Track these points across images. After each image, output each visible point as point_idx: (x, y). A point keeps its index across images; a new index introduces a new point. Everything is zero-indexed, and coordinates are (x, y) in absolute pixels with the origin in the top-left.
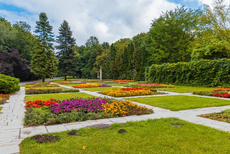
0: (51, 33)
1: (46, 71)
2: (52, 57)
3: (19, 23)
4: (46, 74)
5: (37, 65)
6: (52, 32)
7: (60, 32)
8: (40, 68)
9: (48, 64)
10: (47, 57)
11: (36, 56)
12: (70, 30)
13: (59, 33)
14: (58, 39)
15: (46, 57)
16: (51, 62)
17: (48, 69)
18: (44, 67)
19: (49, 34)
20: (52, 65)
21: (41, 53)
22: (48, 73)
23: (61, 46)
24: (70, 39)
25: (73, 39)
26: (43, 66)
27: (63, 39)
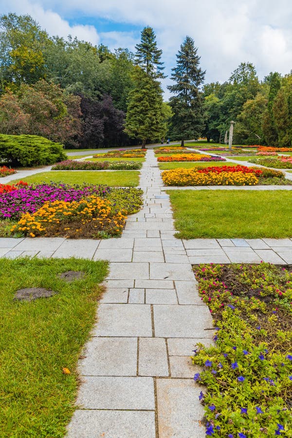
0: (160, 63)
1: (146, 130)
2: (157, 106)
3: (118, 51)
4: (146, 135)
5: (133, 121)
6: (160, 61)
7: (179, 60)
8: (138, 126)
9: (150, 118)
10: (149, 105)
11: (132, 105)
12: (195, 54)
13: (177, 61)
14: (174, 72)
15: (147, 106)
16: (155, 115)
17: (150, 127)
18: (144, 124)
19: (155, 66)
20: (156, 119)
21: (140, 100)
22: (149, 133)
23: (178, 85)
24: (195, 71)
25: (200, 71)
26: (141, 122)
27: (184, 73)
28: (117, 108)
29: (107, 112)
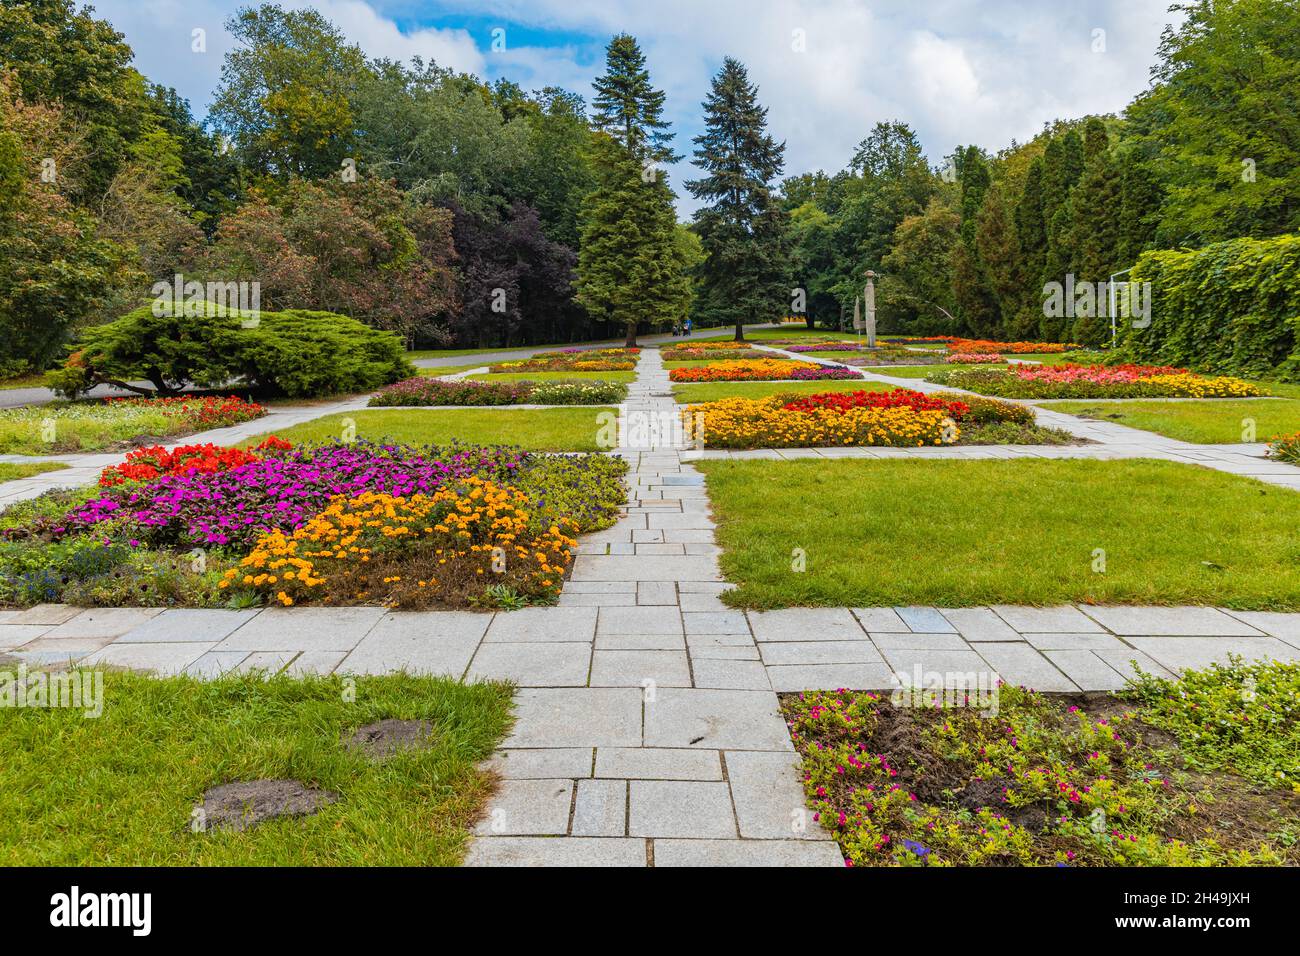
0: (661, 125)
1: (636, 298)
2: (661, 233)
4: (636, 311)
5: (598, 272)
6: (661, 118)
7: (710, 115)
8: (612, 285)
9: (644, 265)
10: (639, 233)
11: (594, 232)
12: (752, 102)
13: (707, 120)
14: (700, 147)
15: (633, 234)
16: (656, 257)
17: (645, 288)
18: (627, 281)
19: (649, 130)
20: (662, 268)
21: (613, 218)
22: (643, 305)
23: (714, 180)
24: (756, 144)
25: (769, 142)
26: (621, 277)
27: (726, 148)
28: (552, 240)
29: (526, 249)
